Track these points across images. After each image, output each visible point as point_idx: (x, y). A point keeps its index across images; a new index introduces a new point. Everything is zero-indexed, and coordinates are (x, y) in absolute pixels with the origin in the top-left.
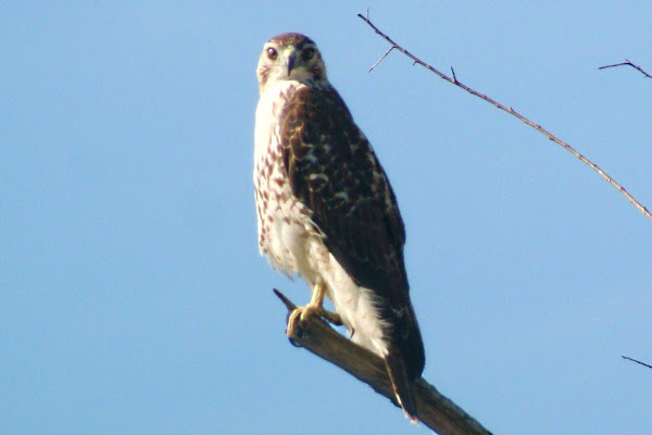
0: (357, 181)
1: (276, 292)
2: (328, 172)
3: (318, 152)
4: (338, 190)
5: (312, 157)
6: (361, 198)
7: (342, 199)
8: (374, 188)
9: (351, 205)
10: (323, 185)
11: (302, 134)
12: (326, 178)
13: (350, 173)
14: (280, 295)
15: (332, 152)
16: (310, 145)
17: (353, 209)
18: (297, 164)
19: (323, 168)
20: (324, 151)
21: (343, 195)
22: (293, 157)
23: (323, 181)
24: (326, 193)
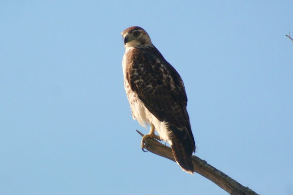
0: (156, 80)
1: (137, 131)
2: (143, 78)
3: (138, 71)
4: (148, 84)
5: (136, 74)
6: (158, 86)
7: (150, 88)
8: (164, 81)
9: (154, 89)
10: (142, 84)
11: (132, 65)
12: (142, 81)
13: (152, 77)
14: (139, 132)
15: (144, 70)
16: (135, 69)
17: (155, 90)
18: (131, 77)
19: (141, 77)
20: (141, 70)
21: (150, 86)
22: (129, 75)
23: (141, 82)
24: (143, 86)
